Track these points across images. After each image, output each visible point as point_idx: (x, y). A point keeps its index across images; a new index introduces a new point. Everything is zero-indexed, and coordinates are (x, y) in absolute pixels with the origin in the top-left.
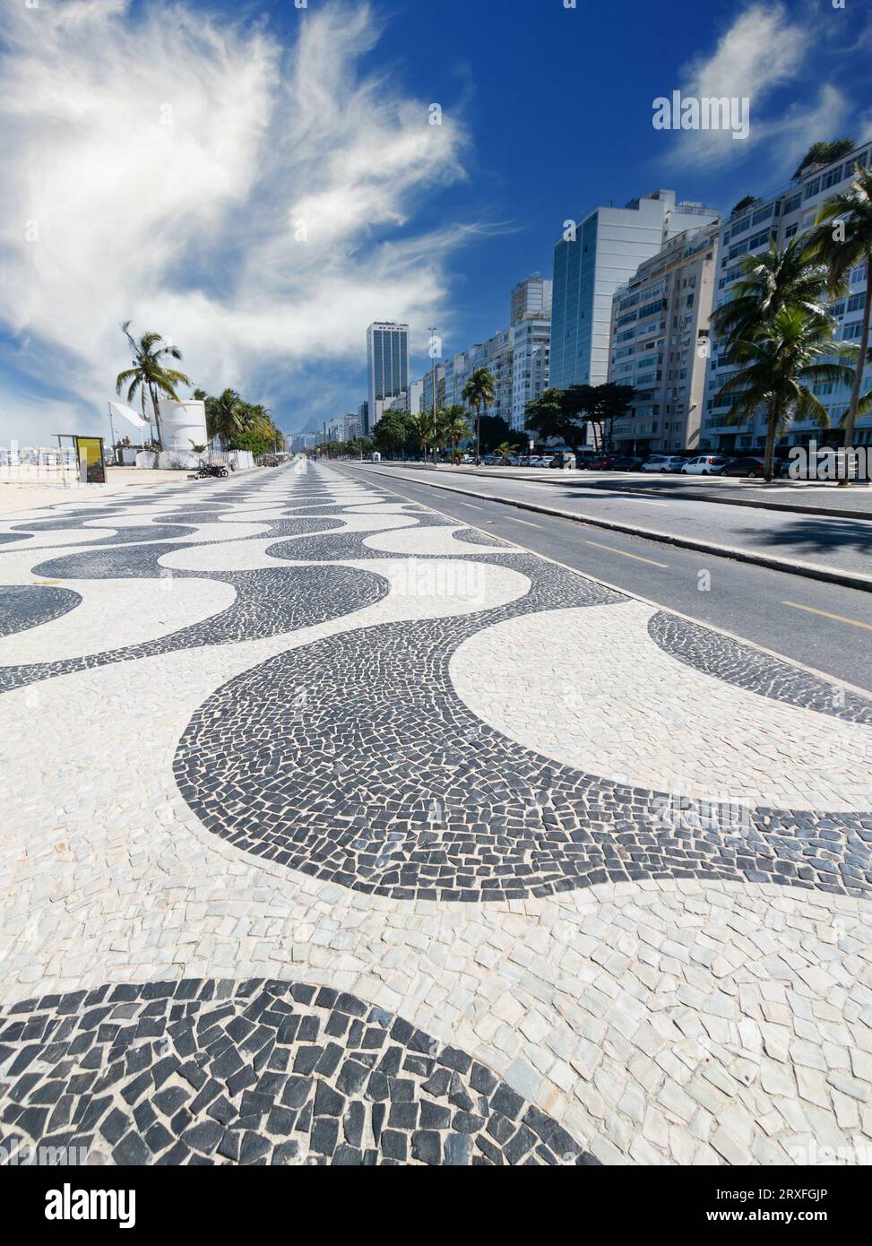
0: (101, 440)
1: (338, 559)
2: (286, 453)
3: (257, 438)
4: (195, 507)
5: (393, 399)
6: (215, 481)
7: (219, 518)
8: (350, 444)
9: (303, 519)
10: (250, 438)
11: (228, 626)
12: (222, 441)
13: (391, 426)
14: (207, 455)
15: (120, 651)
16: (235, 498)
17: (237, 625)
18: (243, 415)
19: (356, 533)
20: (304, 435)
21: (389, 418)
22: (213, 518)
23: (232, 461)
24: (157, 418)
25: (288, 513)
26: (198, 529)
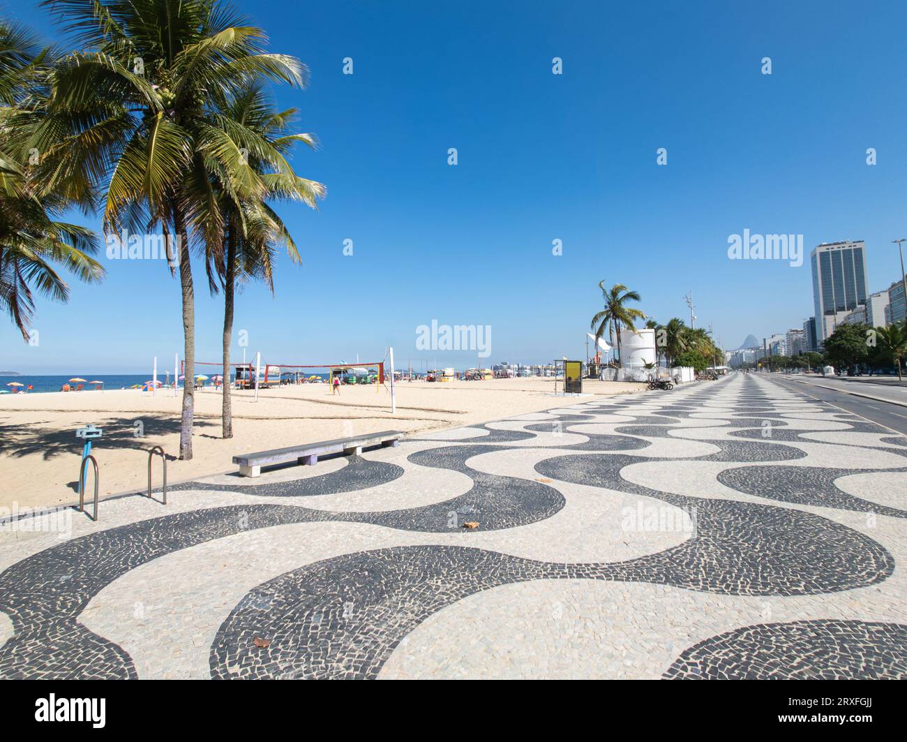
0: (581, 363)
1: (805, 502)
2: (725, 367)
3: (698, 355)
4: (647, 419)
5: (846, 313)
6: (662, 394)
7: (668, 432)
8: (794, 358)
9: (752, 442)
10: (692, 356)
11: (688, 565)
12: (667, 357)
13: (846, 340)
14: (655, 370)
15: (593, 566)
16: (680, 412)
17: (697, 566)
18: (687, 338)
19: (823, 469)
20: (743, 350)
21: (845, 332)
22: (663, 432)
23: (677, 375)
24: (618, 343)
25: (735, 434)
26: (651, 443)
